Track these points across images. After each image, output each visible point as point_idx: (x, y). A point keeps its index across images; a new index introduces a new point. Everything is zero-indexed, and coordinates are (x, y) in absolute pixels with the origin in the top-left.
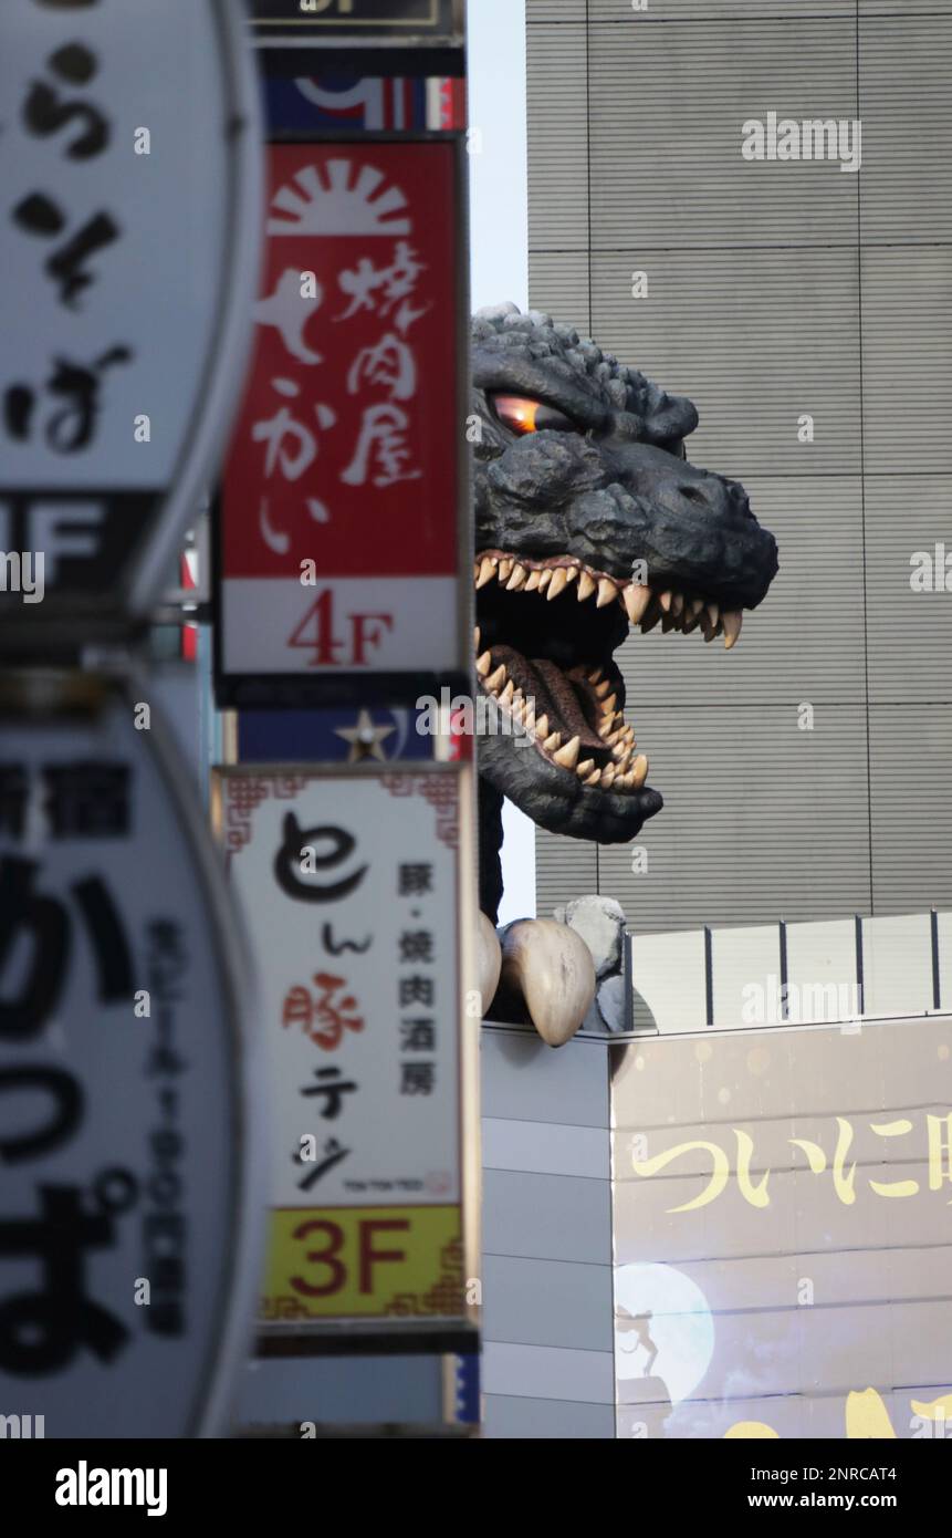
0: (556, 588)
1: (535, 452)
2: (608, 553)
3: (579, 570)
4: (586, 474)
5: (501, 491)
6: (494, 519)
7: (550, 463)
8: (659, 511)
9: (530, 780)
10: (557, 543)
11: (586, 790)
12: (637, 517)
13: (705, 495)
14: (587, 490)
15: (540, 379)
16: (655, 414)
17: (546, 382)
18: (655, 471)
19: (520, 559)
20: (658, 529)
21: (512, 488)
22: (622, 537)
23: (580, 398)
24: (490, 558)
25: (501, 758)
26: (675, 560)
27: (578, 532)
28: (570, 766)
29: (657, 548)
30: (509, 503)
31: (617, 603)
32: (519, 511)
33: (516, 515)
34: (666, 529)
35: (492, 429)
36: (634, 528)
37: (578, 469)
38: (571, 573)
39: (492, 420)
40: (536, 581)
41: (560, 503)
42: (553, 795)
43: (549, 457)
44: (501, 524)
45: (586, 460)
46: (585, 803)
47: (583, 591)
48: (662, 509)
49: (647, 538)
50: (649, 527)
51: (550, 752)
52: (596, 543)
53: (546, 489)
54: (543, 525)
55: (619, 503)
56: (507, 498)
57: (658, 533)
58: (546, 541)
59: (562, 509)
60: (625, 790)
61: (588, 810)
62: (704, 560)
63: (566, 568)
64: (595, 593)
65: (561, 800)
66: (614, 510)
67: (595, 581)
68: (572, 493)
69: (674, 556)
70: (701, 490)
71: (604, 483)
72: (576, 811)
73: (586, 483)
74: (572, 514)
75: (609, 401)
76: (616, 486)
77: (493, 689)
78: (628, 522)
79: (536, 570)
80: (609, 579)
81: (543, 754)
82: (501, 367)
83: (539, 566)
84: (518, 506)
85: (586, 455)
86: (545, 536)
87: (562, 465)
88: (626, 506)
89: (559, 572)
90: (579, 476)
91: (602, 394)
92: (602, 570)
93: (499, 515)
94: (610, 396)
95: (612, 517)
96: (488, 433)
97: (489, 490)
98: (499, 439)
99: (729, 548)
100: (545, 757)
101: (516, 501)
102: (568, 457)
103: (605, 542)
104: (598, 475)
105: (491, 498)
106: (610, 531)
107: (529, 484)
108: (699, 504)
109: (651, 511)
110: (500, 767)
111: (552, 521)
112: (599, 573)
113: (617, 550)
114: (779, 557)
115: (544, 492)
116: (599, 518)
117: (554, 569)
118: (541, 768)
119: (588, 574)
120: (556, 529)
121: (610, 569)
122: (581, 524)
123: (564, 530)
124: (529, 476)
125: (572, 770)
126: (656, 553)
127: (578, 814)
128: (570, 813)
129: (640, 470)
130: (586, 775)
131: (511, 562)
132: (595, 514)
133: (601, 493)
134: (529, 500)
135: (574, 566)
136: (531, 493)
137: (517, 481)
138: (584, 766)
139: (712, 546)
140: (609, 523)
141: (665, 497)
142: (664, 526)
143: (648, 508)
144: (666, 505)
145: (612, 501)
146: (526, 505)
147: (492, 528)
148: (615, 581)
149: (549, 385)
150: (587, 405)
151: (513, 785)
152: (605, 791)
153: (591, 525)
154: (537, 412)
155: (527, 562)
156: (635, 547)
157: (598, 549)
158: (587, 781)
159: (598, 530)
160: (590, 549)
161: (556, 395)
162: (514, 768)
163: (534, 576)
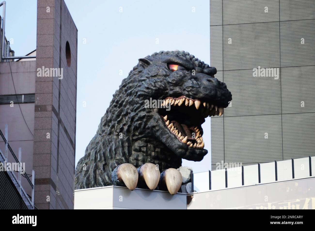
0: (181, 103)
1: (176, 73)
2: (191, 93)
3: (185, 98)
4: (186, 77)
5: (169, 83)
6: (168, 89)
7: (178, 75)
8: (202, 84)
9: (177, 146)
10: (180, 93)
11: (189, 148)
12: (197, 85)
13: (213, 81)
14: (186, 81)
15: (178, 60)
16: (206, 69)
17: (179, 60)
18: (202, 77)
19: (173, 98)
20: (202, 88)
21: (170, 81)
22: (193, 90)
23: (187, 63)
24: (168, 99)
25: (171, 142)
26: (206, 94)
27: (184, 90)
28: (185, 143)
29: (201, 91)
30: (170, 85)
31: (194, 105)
32: (172, 86)
33: (172, 88)
34: (203, 88)
35: (168, 71)
36: (196, 87)
37: (185, 76)
38: (184, 99)
39: (168, 69)
40: (177, 102)
41: (181, 84)
42: (182, 149)
43: (178, 74)
44: (169, 90)
45: (187, 75)
46: (189, 151)
47: (186, 103)
48: (203, 84)
49: (199, 90)
50: (200, 87)
51: (181, 140)
52: (188, 91)
53: (178, 81)
54: (177, 89)
55: (193, 83)
56: (170, 84)
57: (202, 89)
58: (178, 92)
59: (181, 86)
60: (199, 148)
61: (190, 152)
62: (212, 94)
63: (183, 98)
64: (189, 103)
65: (184, 150)
66: (192, 84)
67: (189, 100)
68: (183, 82)
69: (205, 93)
70: (212, 80)
71: (190, 79)
72: (187, 153)
73: (186, 79)
74: (183, 86)
75: (194, 65)
76: (193, 79)
77: (169, 128)
78: (195, 86)
79: (177, 100)
80: (191, 100)
81: (180, 140)
82: (170, 58)
83: (177, 99)
84: (172, 85)
85: (187, 74)
86: (178, 91)
87: (181, 76)
88: (194, 83)
89: (181, 99)
90: (185, 78)
91: (193, 64)
92: (190, 98)
93: (169, 88)
94: (195, 64)
95: (191, 85)
96: (167, 72)
97: (167, 83)
98: (169, 73)
99: (218, 92)
100: (180, 141)
101: (172, 84)
102: (183, 74)
103: (190, 91)
104: (189, 78)
105: (167, 85)
106: (191, 88)
107: (174, 80)
108: (212, 83)
109: (200, 84)
110: (171, 144)
111: (179, 88)
112: (189, 99)
113: (193, 92)
114: (232, 97)
115: (177, 82)
116: (188, 86)
117: (180, 99)
118: (179, 143)
119: (187, 99)
120: (180, 90)
121: (191, 97)
122: (185, 88)
123: (182, 90)
124: (174, 78)
125: (186, 143)
126: (201, 93)
127: (188, 153)
128: (186, 153)
129: (199, 77)
130: (189, 145)
131: (172, 99)
132: (187, 85)
133: (189, 81)
134: (174, 84)
135: (184, 98)
136: (174, 82)
137: (171, 80)
138: (189, 143)
139: (214, 91)
140: (190, 87)
141: (204, 82)
142: (203, 87)
143: (200, 83)
144: (204, 83)
145: (191, 82)
146: (174, 85)
147: (168, 92)
148: (193, 100)
149: (180, 61)
150: (189, 65)
151: (173, 148)
152: (194, 149)
153: (187, 87)
154: (178, 67)
155: (175, 98)
156: (196, 92)
157: (189, 93)
158: (190, 146)
159: (188, 88)
160: (187, 93)
161: (182, 63)
162: (173, 144)
163: (176, 101)
